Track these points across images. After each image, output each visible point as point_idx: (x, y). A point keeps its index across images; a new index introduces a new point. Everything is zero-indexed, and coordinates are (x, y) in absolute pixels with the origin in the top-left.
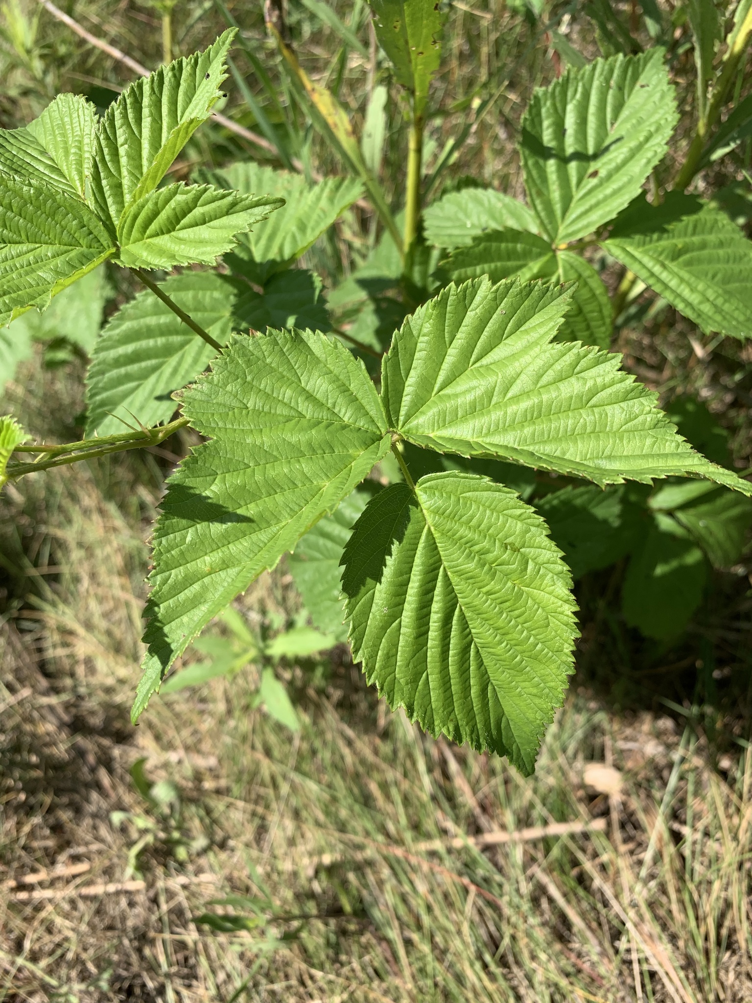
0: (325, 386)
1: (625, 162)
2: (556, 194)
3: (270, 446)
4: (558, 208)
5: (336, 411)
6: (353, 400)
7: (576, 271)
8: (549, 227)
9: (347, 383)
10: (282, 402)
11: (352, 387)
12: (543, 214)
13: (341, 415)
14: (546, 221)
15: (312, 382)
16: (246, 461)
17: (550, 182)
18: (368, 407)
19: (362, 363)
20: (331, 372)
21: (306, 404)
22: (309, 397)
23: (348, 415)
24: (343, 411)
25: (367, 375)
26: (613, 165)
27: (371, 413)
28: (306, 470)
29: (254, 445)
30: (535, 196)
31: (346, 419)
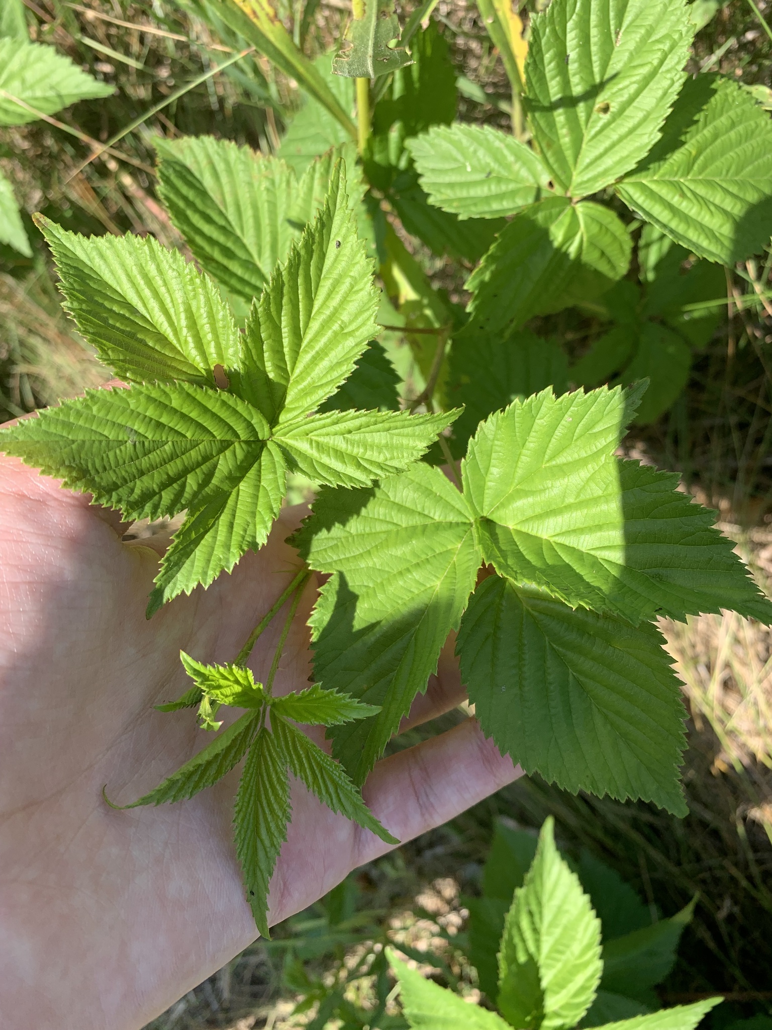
0: (411, 494)
1: (638, 93)
2: (565, 140)
3: (381, 565)
4: (569, 154)
5: (426, 513)
6: (438, 499)
7: (598, 222)
8: (563, 178)
9: (430, 487)
10: (379, 520)
11: (434, 489)
12: (555, 166)
13: (431, 515)
14: (559, 173)
15: (399, 495)
16: (366, 584)
17: (559, 125)
18: (453, 503)
19: (439, 470)
20: (413, 481)
21: (399, 515)
22: (401, 508)
23: (437, 514)
24: (433, 511)
25: (446, 479)
26: (625, 97)
27: (457, 506)
28: (417, 577)
29: (368, 568)
30: (545, 150)
31: (436, 518)
